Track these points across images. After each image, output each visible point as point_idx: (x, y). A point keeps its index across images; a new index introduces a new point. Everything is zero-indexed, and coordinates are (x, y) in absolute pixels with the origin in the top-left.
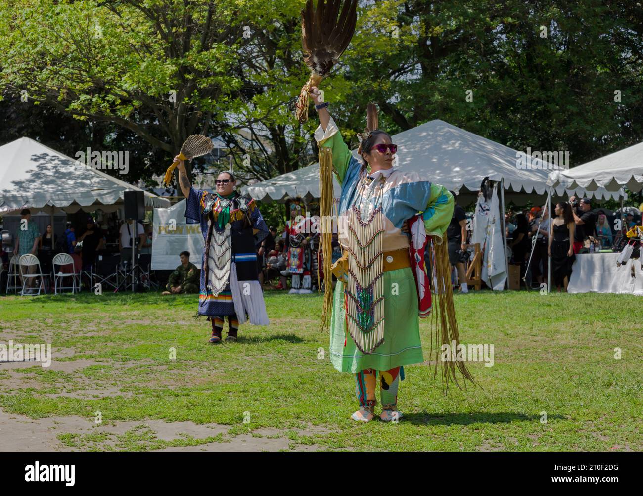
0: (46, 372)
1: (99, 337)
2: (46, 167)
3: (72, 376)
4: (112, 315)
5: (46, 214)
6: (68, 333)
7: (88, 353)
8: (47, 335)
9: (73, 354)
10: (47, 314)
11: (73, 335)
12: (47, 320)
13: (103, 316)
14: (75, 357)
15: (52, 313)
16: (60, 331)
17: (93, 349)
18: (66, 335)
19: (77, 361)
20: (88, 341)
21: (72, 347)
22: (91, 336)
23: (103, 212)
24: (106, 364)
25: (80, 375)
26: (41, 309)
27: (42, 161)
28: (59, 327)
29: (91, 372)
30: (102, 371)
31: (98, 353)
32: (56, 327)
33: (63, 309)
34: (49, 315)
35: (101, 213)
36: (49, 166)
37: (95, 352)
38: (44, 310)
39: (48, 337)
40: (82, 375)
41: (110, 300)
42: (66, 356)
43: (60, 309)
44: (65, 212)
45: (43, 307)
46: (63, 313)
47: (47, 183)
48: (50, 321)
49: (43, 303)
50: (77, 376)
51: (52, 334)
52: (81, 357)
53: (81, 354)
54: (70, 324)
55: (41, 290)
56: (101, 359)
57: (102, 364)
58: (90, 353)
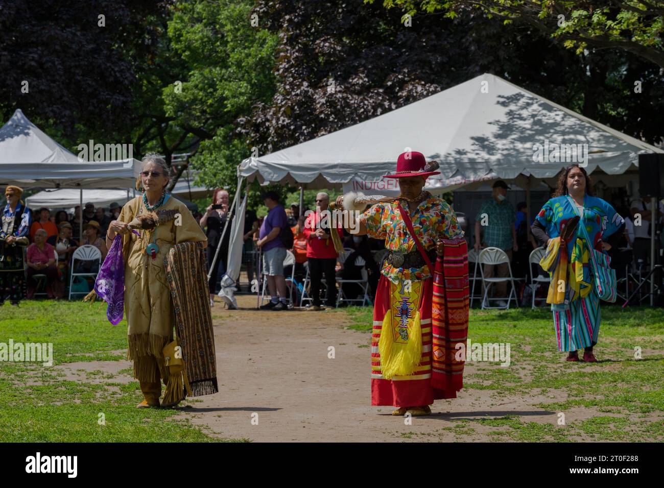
0: (525, 425)
1: (604, 374)
2: (519, 115)
3: (566, 433)
4: (621, 340)
5: (518, 189)
6: (555, 366)
7: (589, 397)
8: (524, 368)
9: (565, 399)
10: (521, 337)
11: (563, 369)
12: (523, 346)
13: (608, 341)
14: (568, 402)
15: (529, 337)
16: (543, 363)
17: (596, 392)
18: (553, 370)
19: (573, 409)
20: (587, 380)
21: (564, 388)
22: (590, 371)
23: (605, 185)
24: (617, 416)
25: (578, 431)
26: (512, 330)
27: (512, 107)
28: (542, 358)
29: (594, 427)
30: (612, 426)
31: (604, 398)
32: (537, 357)
33: (547, 330)
34: (524, 339)
35: (601, 186)
36: (525, 113)
37: (599, 397)
38: (517, 331)
39: (526, 372)
40: (582, 432)
41: (618, 318)
42: (555, 401)
43: (541, 331)
44: (546, 185)
45: (515, 326)
46: (546, 336)
47: (523, 140)
48: (528, 349)
49: (515, 320)
50: (573, 432)
51: (531, 367)
52: (578, 404)
53: (577, 399)
54: (557, 353)
55: (511, 301)
56: (609, 408)
57: (610, 415)
58: (592, 397)
